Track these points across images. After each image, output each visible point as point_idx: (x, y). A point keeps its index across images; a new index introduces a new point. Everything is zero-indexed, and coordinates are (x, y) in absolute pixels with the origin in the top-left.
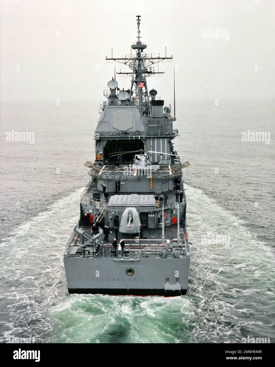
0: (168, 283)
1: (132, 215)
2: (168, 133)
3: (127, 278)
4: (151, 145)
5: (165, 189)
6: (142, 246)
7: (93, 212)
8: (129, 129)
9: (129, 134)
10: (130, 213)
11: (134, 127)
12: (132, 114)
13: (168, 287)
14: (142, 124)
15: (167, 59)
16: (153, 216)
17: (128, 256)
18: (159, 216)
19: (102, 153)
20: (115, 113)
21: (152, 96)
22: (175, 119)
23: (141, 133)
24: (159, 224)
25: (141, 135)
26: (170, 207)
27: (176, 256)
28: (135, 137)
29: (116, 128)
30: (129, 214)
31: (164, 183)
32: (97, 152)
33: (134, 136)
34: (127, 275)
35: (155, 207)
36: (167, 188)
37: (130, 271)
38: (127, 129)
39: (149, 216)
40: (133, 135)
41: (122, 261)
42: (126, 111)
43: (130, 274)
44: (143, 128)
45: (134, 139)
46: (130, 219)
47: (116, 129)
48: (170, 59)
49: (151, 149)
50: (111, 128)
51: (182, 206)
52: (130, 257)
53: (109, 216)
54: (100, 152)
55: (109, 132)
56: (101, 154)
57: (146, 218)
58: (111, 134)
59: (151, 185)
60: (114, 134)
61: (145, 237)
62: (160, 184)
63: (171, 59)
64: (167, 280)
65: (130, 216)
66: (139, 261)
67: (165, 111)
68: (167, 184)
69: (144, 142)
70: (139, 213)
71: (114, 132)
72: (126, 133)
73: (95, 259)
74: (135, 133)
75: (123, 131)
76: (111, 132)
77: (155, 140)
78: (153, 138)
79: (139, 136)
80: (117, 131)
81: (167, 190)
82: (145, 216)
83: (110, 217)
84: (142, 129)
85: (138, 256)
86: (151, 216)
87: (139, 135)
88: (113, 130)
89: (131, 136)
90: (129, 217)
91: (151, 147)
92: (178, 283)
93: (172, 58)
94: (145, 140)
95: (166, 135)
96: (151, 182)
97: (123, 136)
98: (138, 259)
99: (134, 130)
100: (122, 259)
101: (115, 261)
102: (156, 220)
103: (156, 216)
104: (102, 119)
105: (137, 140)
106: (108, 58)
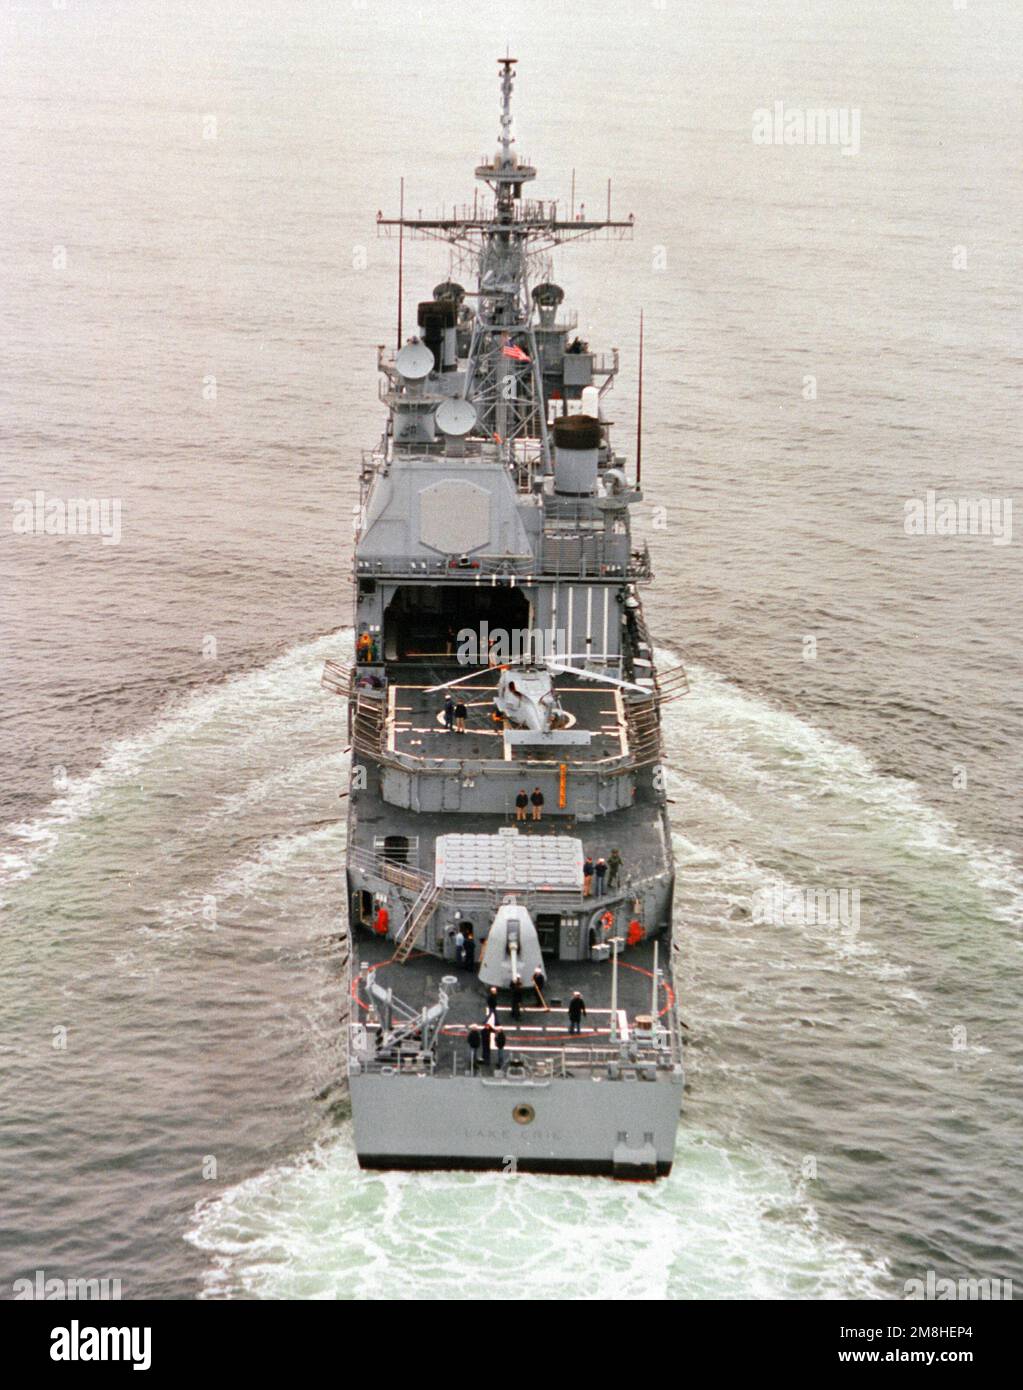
0: (622, 1145)
1: (518, 935)
2: (613, 569)
3: (516, 1128)
4: (554, 607)
5: (607, 805)
6: (551, 1033)
7: (391, 903)
8: (474, 551)
9: (478, 567)
10: (513, 927)
11: (495, 542)
12: (489, 492)
13: (623, 1155)
14: (522, 529)
15: (611, 228)
16: (576, 923)
17: (520, 1073)
18: (592, 925)
19: (378, 628)
20: (427, 488)
21: (544, 308)
22: (637, 496)
23: (521, 566)
24: (591, 949)
25: (519, 573)
26: (625, 895)
27: (645, 1073)
28: (497, 581)
29: (430, 544)
30: (508, 932)
31: (603, 787)
32: (361, 627)
33: (494, 577)
34: (516, 1124)
35: (581, 896)
36: (613, 802)
37: (523, 1112)
38: (470, 549)
39: (563, 923)
40: (492, 571)
41: (505, 1087)
42: (465, 481)
43: (524, 1119)
44: (527, 546)
45: (494, 584)
46: (513, 945)
47: (429, 547)
48: (623, 228)
49: (554, 622)
50: (414, 542)
51: (663, 885)
52: (524, 1076)
53: (444, 924)
54: (372, 629)
55: (407, 560)
56: (374, 635)
57: (551, 930)
58: (413, 565)
59: (562, 793)
60: (424, 565)
61: (556, 999)
62: (589, 789)
63: (628, 229)
64: (622, 1136)
65: (513, 936)
66: (548, 1087)
67: (605, 486)
68: (614, 788)
69: (528, 596)
70: (532, 918)
71: (425, 561)
72: (467, 565)
73: (431, 1079)
74: (496, 566)
75: (454, 556)
76: (414, 560)
77: (568, 593)
78: (561, 582)
79: (513, 577)
80: (432, 553)
81: (613, 808)
82: (552, 924)
83: (447, 928)
84: (523, 548)
85: (546, 1072)
86: (570, 923)
87: (511, 573)
88: (417, 552)
89: (485, 577)
90: (508, 941)
91: (554, 616)
92: (648, 1145)
93: (630, 225)
94: (534, 589)
95: (609, 574)
96: (562, 783)
97: (455, 573)
98: (547, 1083)
99: (493, 553)
100: (505, 1083)
101: (484, 1086)
102: (582, 936)
103: (584, 924)
104: (381, 509)
105: (503, 589)
106: (385, 217)
